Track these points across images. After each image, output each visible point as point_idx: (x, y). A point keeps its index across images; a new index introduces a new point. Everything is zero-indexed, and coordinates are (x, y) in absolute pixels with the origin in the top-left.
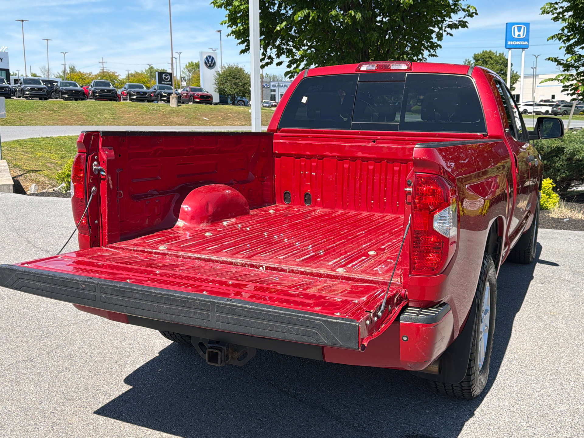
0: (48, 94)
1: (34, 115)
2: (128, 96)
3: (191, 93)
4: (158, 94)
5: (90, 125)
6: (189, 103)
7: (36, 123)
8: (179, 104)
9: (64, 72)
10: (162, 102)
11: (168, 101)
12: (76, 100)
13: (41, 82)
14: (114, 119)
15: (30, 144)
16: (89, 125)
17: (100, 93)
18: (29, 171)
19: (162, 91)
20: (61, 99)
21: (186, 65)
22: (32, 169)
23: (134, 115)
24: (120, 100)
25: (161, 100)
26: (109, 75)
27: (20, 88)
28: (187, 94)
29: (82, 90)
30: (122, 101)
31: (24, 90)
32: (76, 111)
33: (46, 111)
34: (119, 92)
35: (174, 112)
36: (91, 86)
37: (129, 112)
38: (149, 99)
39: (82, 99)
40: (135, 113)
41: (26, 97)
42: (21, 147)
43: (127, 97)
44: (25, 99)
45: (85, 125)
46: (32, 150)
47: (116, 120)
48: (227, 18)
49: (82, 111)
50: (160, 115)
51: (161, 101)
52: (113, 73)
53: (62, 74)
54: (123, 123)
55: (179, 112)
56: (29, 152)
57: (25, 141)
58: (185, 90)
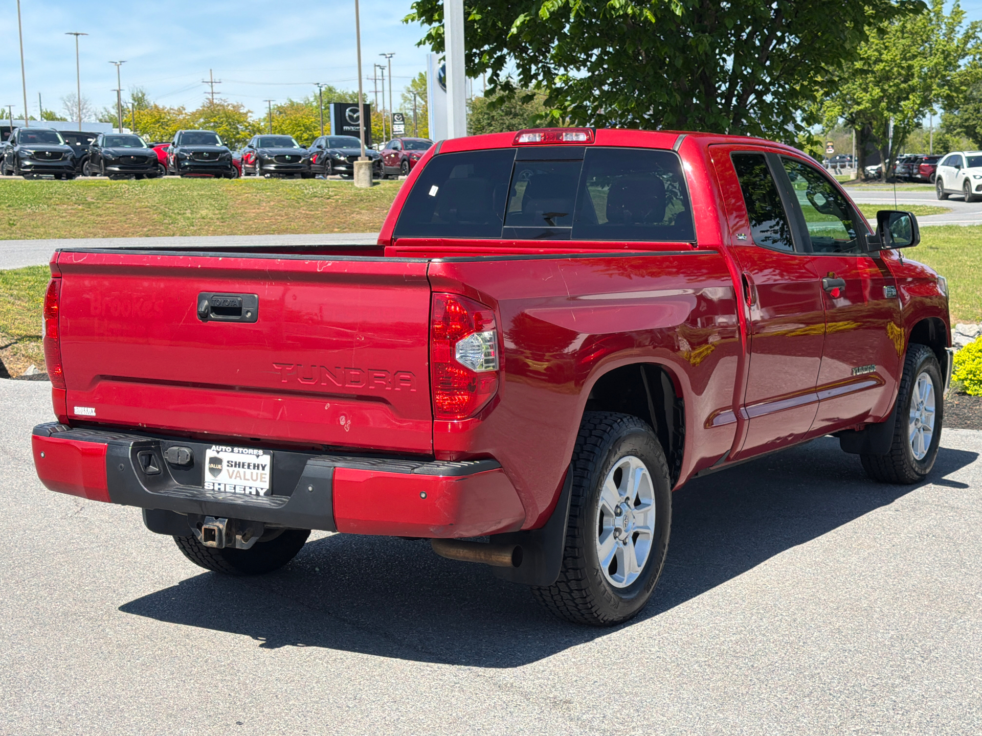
0: (75, 166)
1: (43, 214)
2: (257, 166)
3: (405, 152)
4: (327, 159)
5: (168, 235)
6: (400, 177)
7: (45, 232)
8: (374, 181)
9: (120, 107)
10: (338, 176)
11: (350, 174)
12: (139, 177)
13: (59, 136)
14: (223, 220)
15: (27, 280)
16: (164, 235)
17: (194, 161)
18: (21, 338)
19: (336, 150)
20: (105, 175)
21: (414, 81)
22: (29, 333)
23: (268, 209)
24: (239, 176)
25: (335, 173)
26: (225, 113)
27: (11, 151)
28: (396, 154)
29: (152, 154)
30: (243, 177)
31: (21, 156)
32: (137, 204)
33: (68, 205)
34: (236, 155)
35: (361, 200)
36: (173, 144)
37: (259, 203)
38: (305, 169)
39: (151, 176)
40: (272, 203)
41: (23, 174)
42: (8, 287)
43: (255, 168)
44: (21, 177)
45: (156, 235)
46: (32, 293)
47: (228, 224)
48: (415, 11)
49: (151, 203)
50: (328, 209)
51: (333, 174)
52: (234, 107)
53: (114, 112)
54: (242, 227)
55: (374, 200)
56: (24, 296)
57: (16, 274)
58: (392, 146)
